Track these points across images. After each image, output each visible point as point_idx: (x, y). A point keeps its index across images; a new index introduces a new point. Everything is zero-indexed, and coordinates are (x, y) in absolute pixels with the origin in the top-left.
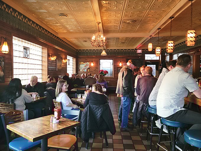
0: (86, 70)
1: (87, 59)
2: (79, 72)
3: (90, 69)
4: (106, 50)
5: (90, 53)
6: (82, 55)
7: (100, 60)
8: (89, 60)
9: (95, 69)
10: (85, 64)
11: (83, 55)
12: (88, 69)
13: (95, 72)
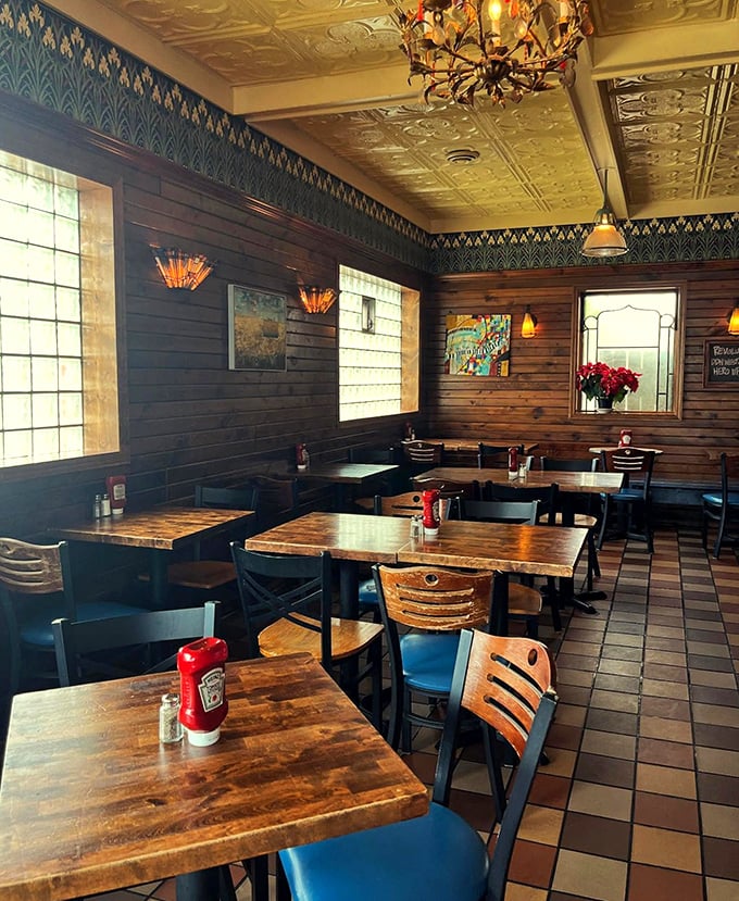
0: (484, 369)
1: (493, 294)
2: (443, 378)
3: (515, 360)
4: (629, 224)
5: (519, 251)
6: (463, 267)
7: (583, 295)
8: (504, 302)
9: (547, 359)
10: (483, 327)
11: (468, 271)
12: (499, 360)
13: (543, 378)
